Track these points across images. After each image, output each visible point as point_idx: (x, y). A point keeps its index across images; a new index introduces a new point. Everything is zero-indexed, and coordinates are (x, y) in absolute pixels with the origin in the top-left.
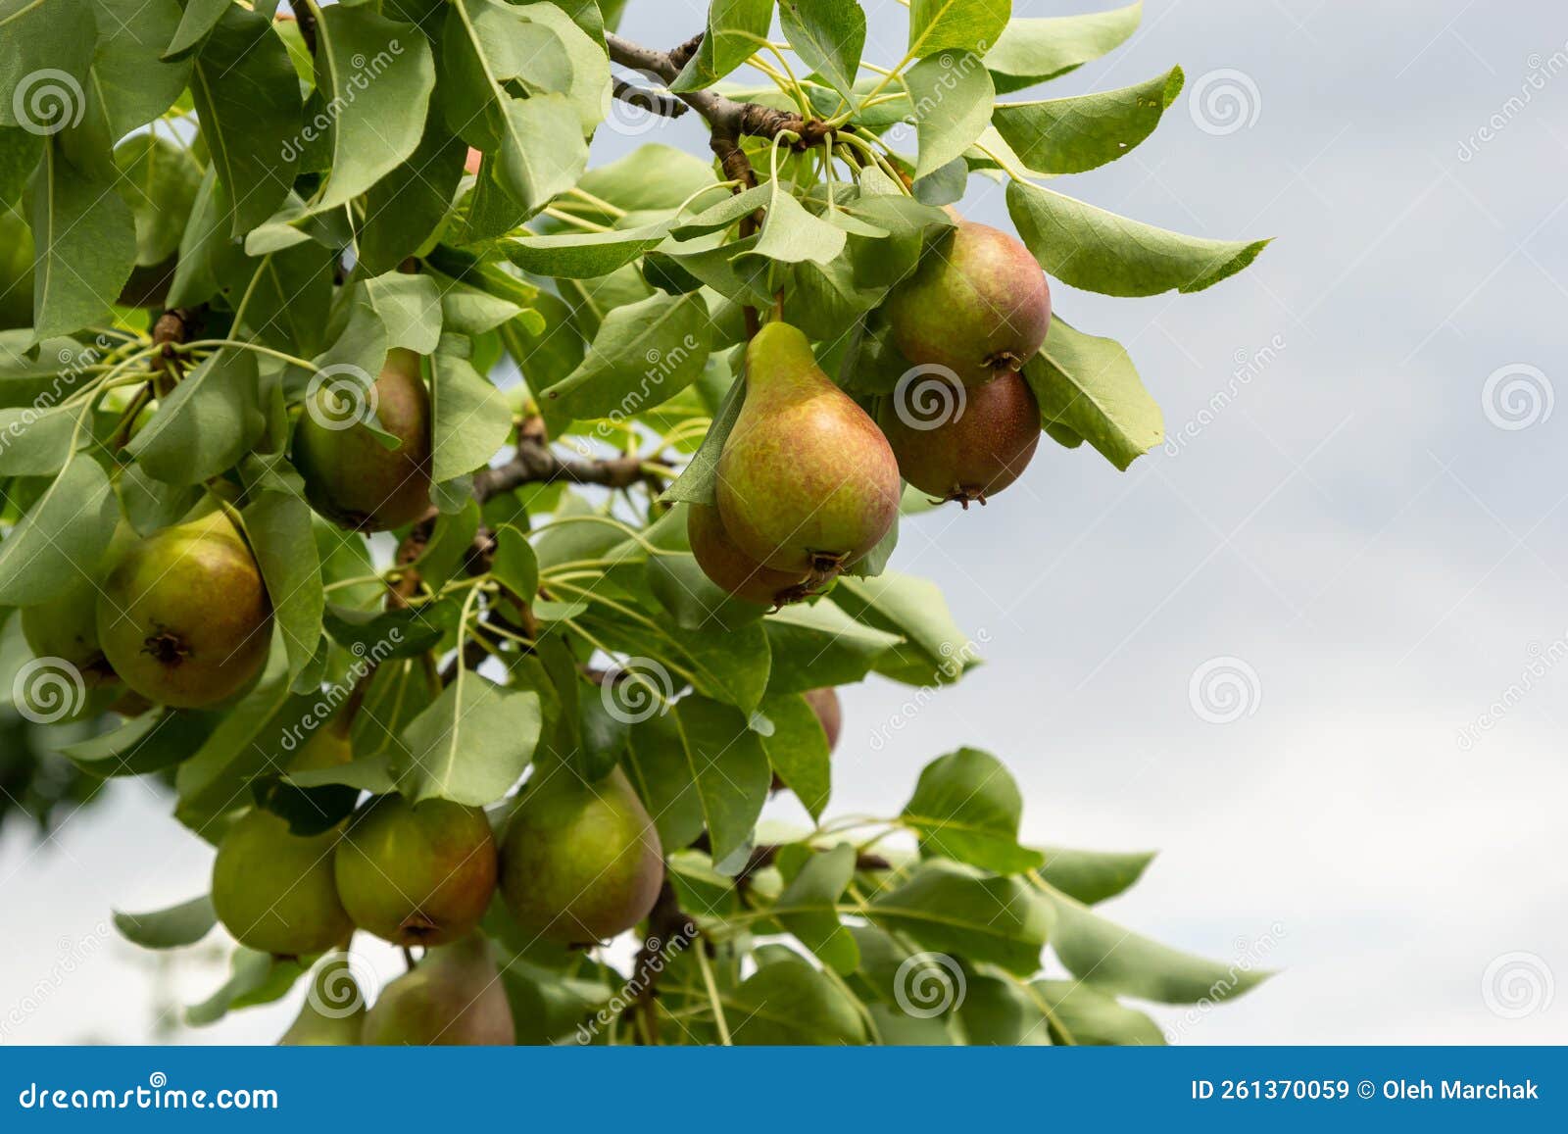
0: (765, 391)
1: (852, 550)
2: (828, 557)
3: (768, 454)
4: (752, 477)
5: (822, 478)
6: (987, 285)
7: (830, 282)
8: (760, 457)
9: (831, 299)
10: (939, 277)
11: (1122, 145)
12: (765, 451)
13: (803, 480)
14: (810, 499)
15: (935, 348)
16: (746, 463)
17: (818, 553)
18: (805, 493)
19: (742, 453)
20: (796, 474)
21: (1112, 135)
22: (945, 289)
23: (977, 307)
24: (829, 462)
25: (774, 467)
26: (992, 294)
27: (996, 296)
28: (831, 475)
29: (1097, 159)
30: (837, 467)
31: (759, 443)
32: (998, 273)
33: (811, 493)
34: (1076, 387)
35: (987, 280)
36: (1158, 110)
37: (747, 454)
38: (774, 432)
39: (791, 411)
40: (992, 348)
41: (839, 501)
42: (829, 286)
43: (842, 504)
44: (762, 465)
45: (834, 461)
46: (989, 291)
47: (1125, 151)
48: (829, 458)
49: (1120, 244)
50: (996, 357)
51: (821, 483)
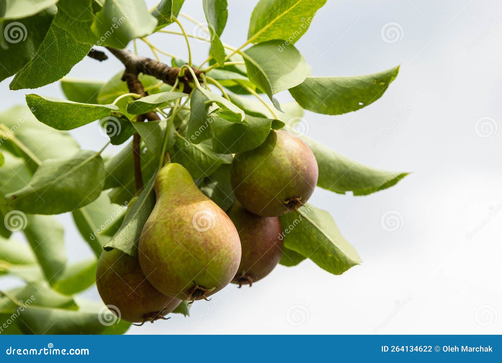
0: (174, 195)
1: (216, 287)
2: (202, 289)
3: (183, 225)
4: (172, 237)
5: (213, 242)
6: (296, 159)
7: (199, 150)
8: (178, 226)
9: (200, 158)
10: (271, 150)
11: (361, 104)
12: (180, 224)
13: (202, 241)
14: (205, 252)
15: (262, 189)
16: (168, 229)
17: (199, 286)
18: (202, 249)
19: (165, 224)
20: (199, 238)
21: (356, 97)
22: (274, 158)
23: (290, 169)
24: (217, 234)
25: (186, 232)
26: (298, 164)
27: (300, 165)
28: (217, 241)
29: (345, 110)
30: (221, 237)
31: (176, 219)
32: (301, 154)
33: (206, 249)
34: (316, 228)
35: (296, 157)
36: (386, 86)
37: (168, 224)
38: (186, 215)
39: (195, 205)
40: (292, 193)
41: (219, 256)
42: (198, 151)
43: (220, 259)
44: (179, 230)
45: (219, 234)
46: (297, 162)
47: (362, 107)
48: (217, 232)
49: (334, 162)
50: (292, 200)
51: (211, 245)
